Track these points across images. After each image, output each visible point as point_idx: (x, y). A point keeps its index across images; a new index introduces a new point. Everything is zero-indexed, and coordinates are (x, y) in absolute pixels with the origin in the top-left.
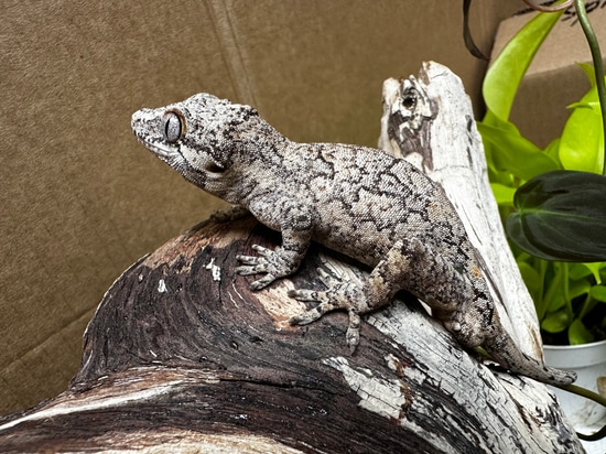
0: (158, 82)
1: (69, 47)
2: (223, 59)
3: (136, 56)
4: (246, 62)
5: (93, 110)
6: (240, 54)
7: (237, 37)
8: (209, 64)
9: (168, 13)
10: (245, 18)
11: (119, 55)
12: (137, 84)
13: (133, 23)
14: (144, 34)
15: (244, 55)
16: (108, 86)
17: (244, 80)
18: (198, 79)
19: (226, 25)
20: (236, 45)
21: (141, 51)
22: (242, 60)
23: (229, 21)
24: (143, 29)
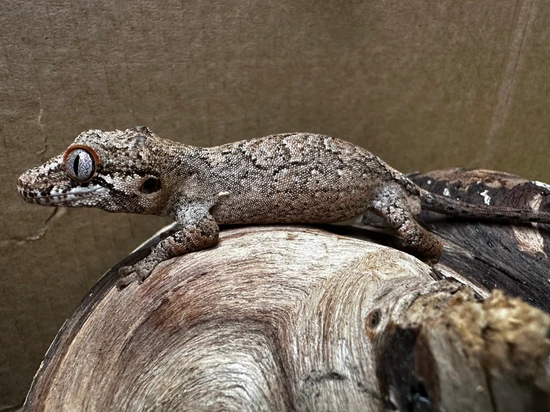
0: (453, 60)
1: (416, 17)
2: (504, 60)
3: (450, 36)
4: (518, 68)
5: (407, 64)
6: (518, 59)
7: (523, 46)
8: (492, 60)
9: (487, 12)
10: (537, 34)
11: (441, 32)
12: (440, 57)
13: (461, 13)
14: (463, 23)
15: (520, 62)
16: (423, 52)
17: (509, 81)
18: (478, 68)
19: (520, 35)
20: (519, 53)
21: (455, 35)
22: (516, 65)
23: (524, 32)
24: (465, 19)
